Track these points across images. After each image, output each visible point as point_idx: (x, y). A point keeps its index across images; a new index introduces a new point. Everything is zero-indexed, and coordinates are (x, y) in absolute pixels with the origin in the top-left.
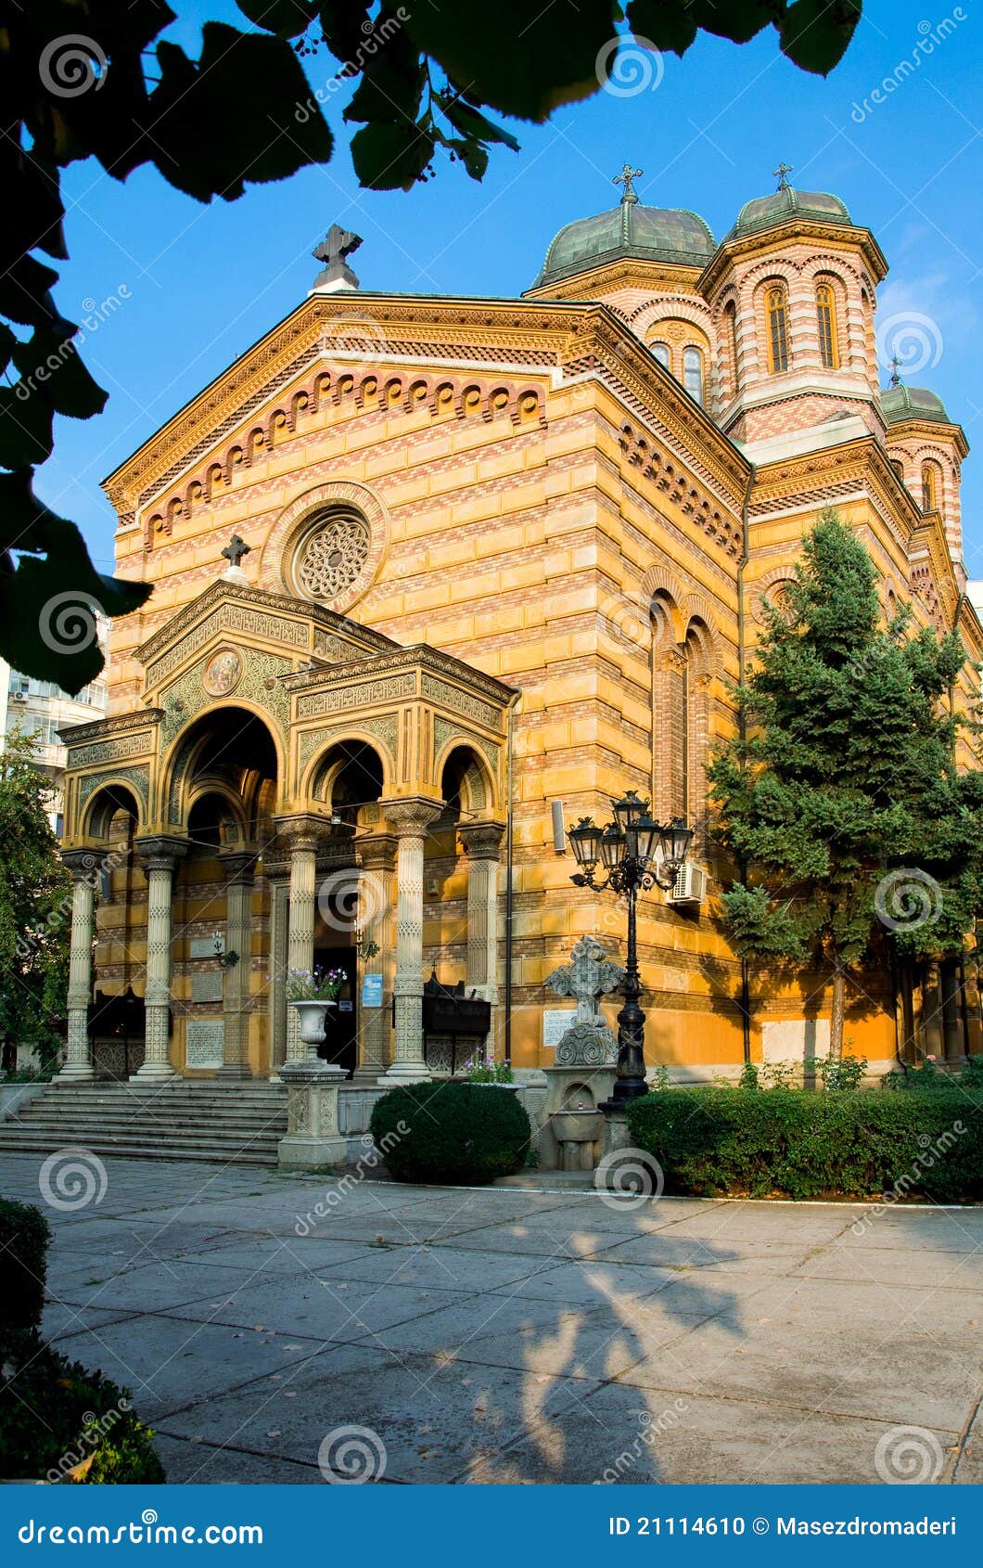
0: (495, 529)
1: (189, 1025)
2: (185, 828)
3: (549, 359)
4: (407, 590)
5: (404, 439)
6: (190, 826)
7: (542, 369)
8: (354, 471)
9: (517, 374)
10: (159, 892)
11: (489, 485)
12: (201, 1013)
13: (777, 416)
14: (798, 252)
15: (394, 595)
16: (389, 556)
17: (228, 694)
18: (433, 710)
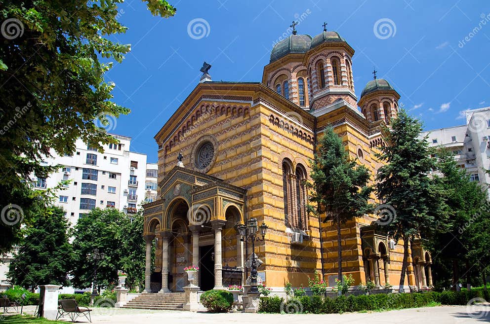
0: (241, 146)
1: (177, 279)
2: (172, 229)
3: (250, 99)
4: (222, 164)
5: (220, 123)
6: (172, 228)
7: (249, 102)
8: (210, 132)
9: (243, 104)
10: (165, 246)
11: (239, 134)
12: (179, 276)
13: (323, 101)
14: (325, 52)
15: (219, 166)
16: (218, 155)
17: (179, 195)
18: (222, 198)
